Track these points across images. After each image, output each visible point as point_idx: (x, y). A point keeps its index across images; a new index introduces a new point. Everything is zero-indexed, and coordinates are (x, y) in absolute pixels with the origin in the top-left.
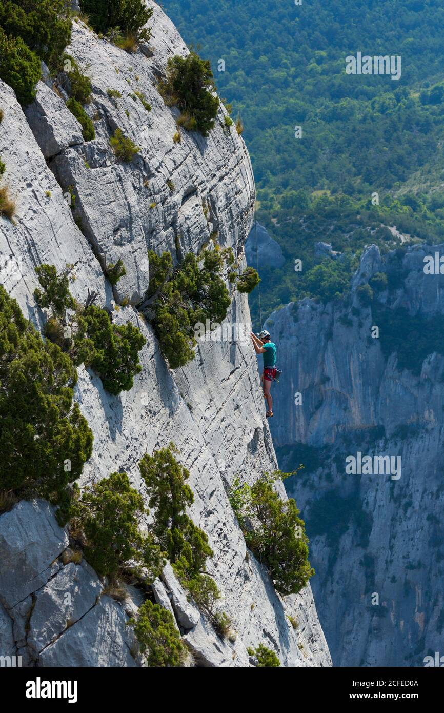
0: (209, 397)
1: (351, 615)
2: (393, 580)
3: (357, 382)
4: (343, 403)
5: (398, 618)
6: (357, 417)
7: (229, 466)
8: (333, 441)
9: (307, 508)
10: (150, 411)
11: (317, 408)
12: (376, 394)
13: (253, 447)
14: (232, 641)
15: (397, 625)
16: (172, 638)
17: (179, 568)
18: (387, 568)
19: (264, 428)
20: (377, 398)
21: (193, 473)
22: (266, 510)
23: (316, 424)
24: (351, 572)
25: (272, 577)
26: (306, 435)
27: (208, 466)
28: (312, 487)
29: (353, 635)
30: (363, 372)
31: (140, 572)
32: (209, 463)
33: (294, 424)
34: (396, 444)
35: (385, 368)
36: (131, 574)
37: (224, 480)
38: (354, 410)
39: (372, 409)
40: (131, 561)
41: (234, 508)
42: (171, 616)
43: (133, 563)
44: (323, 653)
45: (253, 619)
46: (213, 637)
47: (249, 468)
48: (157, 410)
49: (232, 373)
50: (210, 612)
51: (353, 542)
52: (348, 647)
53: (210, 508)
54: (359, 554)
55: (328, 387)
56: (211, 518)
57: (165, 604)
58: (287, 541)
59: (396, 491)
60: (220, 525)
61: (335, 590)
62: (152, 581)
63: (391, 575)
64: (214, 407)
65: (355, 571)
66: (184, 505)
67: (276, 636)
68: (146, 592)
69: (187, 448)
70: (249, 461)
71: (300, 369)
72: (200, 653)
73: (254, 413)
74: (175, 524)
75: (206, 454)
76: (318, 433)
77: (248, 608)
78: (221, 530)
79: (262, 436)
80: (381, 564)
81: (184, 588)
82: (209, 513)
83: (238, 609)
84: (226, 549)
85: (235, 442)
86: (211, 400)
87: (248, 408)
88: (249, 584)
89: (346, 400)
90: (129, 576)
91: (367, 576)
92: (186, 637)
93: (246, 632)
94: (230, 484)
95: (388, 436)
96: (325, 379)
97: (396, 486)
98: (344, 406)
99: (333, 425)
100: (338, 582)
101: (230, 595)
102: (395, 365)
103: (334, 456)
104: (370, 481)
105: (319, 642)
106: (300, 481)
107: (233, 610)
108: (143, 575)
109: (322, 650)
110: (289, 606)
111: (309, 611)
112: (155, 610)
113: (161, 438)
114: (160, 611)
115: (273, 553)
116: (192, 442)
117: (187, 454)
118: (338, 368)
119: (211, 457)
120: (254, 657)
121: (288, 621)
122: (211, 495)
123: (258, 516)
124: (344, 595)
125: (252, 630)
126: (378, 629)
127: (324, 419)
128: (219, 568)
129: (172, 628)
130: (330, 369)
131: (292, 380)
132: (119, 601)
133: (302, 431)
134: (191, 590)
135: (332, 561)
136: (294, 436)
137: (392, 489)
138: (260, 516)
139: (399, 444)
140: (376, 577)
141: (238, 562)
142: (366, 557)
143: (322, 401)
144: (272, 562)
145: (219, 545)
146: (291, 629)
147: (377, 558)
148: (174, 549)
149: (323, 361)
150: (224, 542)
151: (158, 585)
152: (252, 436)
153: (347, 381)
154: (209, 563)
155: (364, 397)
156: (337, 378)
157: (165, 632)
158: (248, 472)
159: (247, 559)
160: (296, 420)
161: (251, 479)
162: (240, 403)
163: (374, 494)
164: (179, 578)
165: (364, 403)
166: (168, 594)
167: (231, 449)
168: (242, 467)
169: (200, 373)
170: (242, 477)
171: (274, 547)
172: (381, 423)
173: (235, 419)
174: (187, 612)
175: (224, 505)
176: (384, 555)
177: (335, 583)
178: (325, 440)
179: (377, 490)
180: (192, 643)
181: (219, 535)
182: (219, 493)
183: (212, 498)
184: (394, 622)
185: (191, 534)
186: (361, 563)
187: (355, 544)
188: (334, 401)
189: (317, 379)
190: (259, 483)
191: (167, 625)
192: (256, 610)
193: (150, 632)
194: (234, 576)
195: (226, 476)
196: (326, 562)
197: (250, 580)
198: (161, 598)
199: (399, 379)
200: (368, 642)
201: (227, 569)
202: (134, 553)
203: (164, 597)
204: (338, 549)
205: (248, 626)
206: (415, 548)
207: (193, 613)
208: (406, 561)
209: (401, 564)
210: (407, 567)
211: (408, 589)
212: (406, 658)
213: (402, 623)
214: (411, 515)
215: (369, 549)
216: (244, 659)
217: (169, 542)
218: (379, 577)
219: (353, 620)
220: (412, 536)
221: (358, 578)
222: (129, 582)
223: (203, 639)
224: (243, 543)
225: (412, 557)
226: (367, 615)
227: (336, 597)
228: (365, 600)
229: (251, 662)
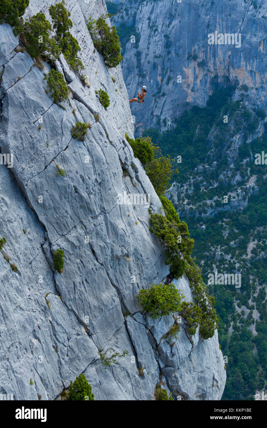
1: (130, 77)
2: (149, 62)
5: (150, 79)
7: (87, 11)
14: (89, 87)
15: (150, 82)
16: (64, 86)
17: (66, 55)
18: (146, 57)
21: (72, 14)
22: (102, 31)
24: (131, 58)
25: (105, 60)
27: (78, 11)
29: (131, 86)
31: (50, 56)
32: (78, 9)
34: (151, 3)
36: (45, 58)
37: (85, 17)
40: (46, 52)
41: (89, 29)
42: (62, 76)
43: (47, 53)
44: (125, 93)
45: (97, 78)
46: (80, 85)
47: (95, 12)
50: (79, 75)
53: (79, 30)
54: (134, 51)
56: (79, 34)
57: (60, 71)
58: (111, 44)
59: (151, 24)
60: (83, 37)
62: (55, 61)
63: (148, 61)
65: (132, 58)
66: (68, 28)
67: (106, 85)
68: (53, 66)
69: (69, 3)
70: (95, 9)
72: (75, 92)
74: (65, 36)
75: (77, 6)
77: (95, 73)
78: (83, 39)
80: (143, 56)
81: (68, 64)
82: (79, 31)
83: (90, 73)
84: (85, 47)
88: (95, 63)
91: (137, 61)
92: (69, 85)
93: (93, 84)
94: (87, 19)
97: (151, 22)
100: (125, 63)
101: (87, 67)
103: (124, 8)
104: (140, 19)
105: (123, 88)
107: (88, 74)
108: (51, 58)
109: (124, 92)
110: (111, 73)
111: (120, 75)
112: (55, 73)
114: (58, 74)
115: (105, 49)
116: (71, 0)
117: (69, 6)
119: (79, 7)
120: (98, 94)
121: (111, 79)
122: (79, 23)
123: (99, 33)
124: (127, 69)
125: (96, 83)
126: (142, 83)
128: (82, 56)
129: (63, 81)
132: (41, 69)
134: (71, 65)
137: (149, 23)
139: (153, 4)
140: (141, 61)
141: (91, 53)
142: (137, 52)
144: (105, 53)
145: (83, 45)
146: (112, 83)
147: (142, 53)
148: (64, 48)
150: (85, 44)
151: (57, 63)
154: (78, 54)
157: (60, 83)
158: (95, 14)
159: (94, 52)
161: (96, 17)
163: (141, 25)
164: (66, 59)
166: (62, 67)
168: (92, 12)
170: (92, 16)
171: (105, 47)
174: (70, 75)
175: (85, 28)
176: (145, 52)
177: (124, 63)
179: (143, 23)
180: (72, 88)
181: (82, 41)
182: (82, 23)
183: (80, 25)
184: (148, 81)
185: (71, 40)
186: (135, 55)
187: (133, 46)
190: (100, 19)
191: (61, 80)
192: (98, 74)
193: (54, 83)
194: (89, 59)
195: (85, 15)
197: (95, 61)
198: (59, 68)
201: (86, 56)
202: (46, 48)
203: (60, 68)
204: (125, 48)
205: (95, 81)
206: (158, 49)
207: (72, 74)
208: (154, 54)
209: (152, 56)
210: (155, 57)
211: (155, 66)
212: (153, 96)
213: (152, 81)
214: (157, 34)
215: (139, 49)
216: (94, 95)
217: (62, 44)
218: (142, 61)
219: (131, 80)
220: (157, 44)
221: (134, 61)
222: (45, 61)
223: (76, 86)
224: (93, 45)
225: (157, 52)
226: (137, 77)
227: (124, 69)
228: (136, 71)
229: (97, 96)
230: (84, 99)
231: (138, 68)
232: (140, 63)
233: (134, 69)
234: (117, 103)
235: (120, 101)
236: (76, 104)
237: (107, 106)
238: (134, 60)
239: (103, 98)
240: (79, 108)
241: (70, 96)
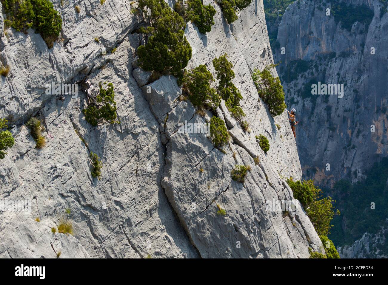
0: (244, 35)
1: (321, 130)
2: (339, 116)
3: (324, 34)
4: (318, 42)
5: (340, 132)
6: (324, 48)
7: (252, 63)
8: (314, 58)
10: (219, 41)
11: (308, 45)
12: (333, 38)
13: (263, 55)
14: (249, 133)
15: (340, 135)
16: (224, 131)
17: (228, 103)
18: (336, 111)
19: (268, 48)
20: (333, 41)
21: (237, 66)
22: (267, 82)
23: (307, 51)
24: (321, 113)
25: (270, 108)
26: (303, 56)
27: (243, 63)
28: (305, 78)
29: (322, 139)
30: (327, 30)
31: (211, 105)
32: (244, 62)
34: (340, 60)
35: (336, 28)
36: (207, 106)
37: (250, 69)
38: (323, 46)
39: (331, 45)
40: (207, 100)
41: (254, 80)
42: (223, 122)
43: (208, 101)
44: (292, 140)
45: (261, 125)
46: (241, 131)
47: (261, 65)
48: (221, 41)
49: (254, 26)
50: (240, 121)
51: (322, 100)
52: (320, 144)
53: (243, 80)
54: (324, 105)
55: (312, 36)
56: (244, 84)
57: (221, 118)
58: (275, 94)
59: (340, 80)
60: (248, 87)
61: (314, 120)
62: (216, 108)
63: (337, 114)
64: (246, 40)
65: (323, 113)
66: (231, 78)
67: (270, 132)
68: (214, 113)
69: (234, 56)
70: (261, 62)
71: (300, 29)
72: (236, 137)
73: (264, 42)
74: (227, 86)
75: (242, 59)
76: (308, 55)
77: (259, 121)
78: (248, 89)
79: (267, 52)
80: (333, 110)
81: (230, 111)
82: (243, 82)
83: (254, 121)
84: (250, 97)
85: (255, 54)
86: (245, 37)
87: (261, 40)
88: (259, 111)
89: (320, 41)
90: (206, 106)
91: (328, 115)
92: (230, 131)
93: (257, 130)
94: (253, 71)
95: (337, 56)
96: (311, 33)
97: (340, 77)
98: (319, 44)
99: (314, 52)
100: (315, 117)
101: (251, 115)
102: (340, 27)
103: (314, 65)
104: (329, 75)
105: (290, 135)
106: (300, 75)
107: (252, 121)
108: (212, 106)
110: (277, 121)
111: (286, 123)
112: (218, 120)
113: (223, 52)
114: (219, 120)
115: (270, 99)
116: (236, 53)
117: (234, 58)
118: (316, 28)
119: (244, 60)
120: (258, 139)
121: (276, 126)
122: (244, 75)
123: (264, 84)
124: (318, 122)
125: (260, 129)
126: (332, 136)
127: (310, 49)
128: (246, 104)
129: (224, 127)
130: (313, 29)
131: (297, 33)
132: (203, 116)
133: (301, 54)
134: (232, 112)
135: (313, 109)
136: (298, 57)
137: (338, 78)
138: (265, 84)
139: (342, 60)
140: (331, 115)
141: (255, 102)
142: (327, 107)
143: (310, 42)
144: (269, 102)
145: (247, 95)
146: (277, 130)
147: (332, 107)
148: (226, 96)
149: (310, 25)
150: (249, 94)
151: (219, 110)
152: (262, 51)
153: (320, 34)
154: (241, 102)
155: (327, 40)
156: (316, 32)
157: (221, 129)
158: (260, 66)
159: (259, 101)
160: (299, 50)
161: (261, 69)
162: (258, 38)
163: (331, 81)
164: (228, 107)
165: (327, 43)
166: (223, 114)
167: (253, 57)
168: (258, 64)
169: (241, 26)
170: (258, 68)
171: (270, 97)
172: (334, 51)
173: (255, 44)
174: (231, 121)
175: (250, 79)
176: (334, 106)
177: (314, 117)
178: (311, 58)
179: (332, 79)
180: (233, 133)
181: (247, 91)
182: (247, 74)
183: (245, 76)
184: (338, 134)
185: (234, 90)
186: (325, 109)
187: (323, 101)
188: (315, 42)
189: (307, 33)
190: (265, 71)
191: (222, 126)
192: (262, 122)
193: (215, 129)
194: (253, 108)
195: (251, 68)
196: (310, 109)
197: (260, 110)
198: (220, 115)
199: (342, 32)
200: (328, 141)
201: (250, 105)
202: (208, 97)
203: (221, 115)
204: (315, 103)
205: (258, 128)
206: (348, 103)
207: (233, 121)
208: (344, 108)
209: (342, 110)
210: (344, 111)
211: (345, 120)
212: (344, 149)
213: (342, 134)
214: (346, 89)
215: (329, 103)
216: (254, 140)
217: (224, 93)
218: (333, 115)
219: (322, 133)
220: (346, 98)
221: (324, 116)
222: (207, 109)
223: (237, 132)
224: (257, 94)
225: (346, 106)
226: (327, 131)
227: (315, 123)
228: (327, 124)
229: (257, 141)
230: (245, 144)
231: (329, 122)
232: (330, 117)
233: (325, 122)
234: (282, 148)
235: (285, 146)
236: (237, 149)
237: (267, 151)
238: (324, 114)
239: (263, 143)
240: (240, 152)
241: (231, 140)
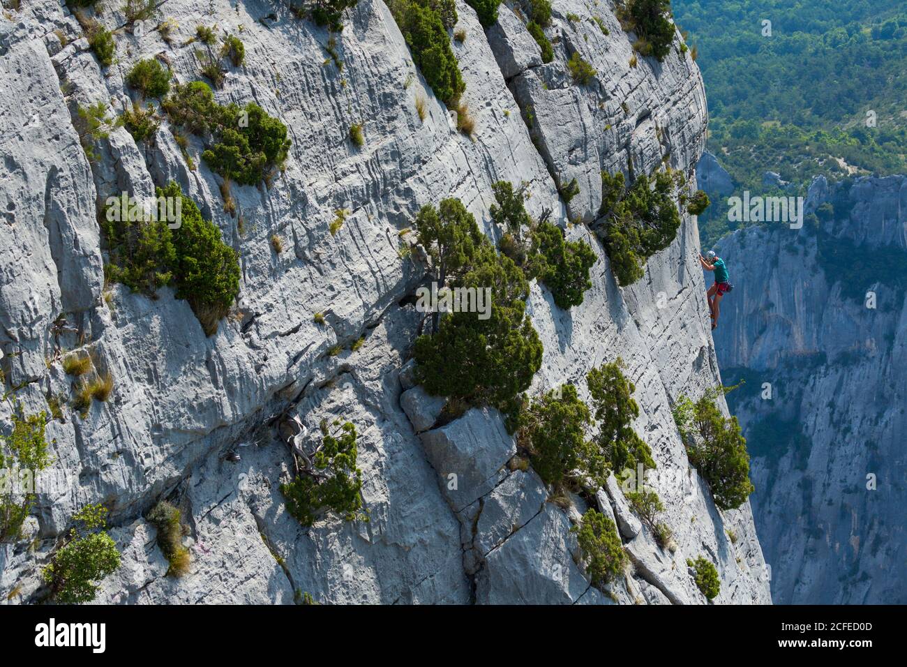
0: (656, 315)
1: (788, 535)
2: (830, 503)
3: (801, 309)
4: (786, 329)
5: (833, 540)
6: (800, 343)
7: (674, 383)
8: (775, 365)
9: (748, 430)
10: (599, 327)
11: (761, 333)
12: (819, 320)
13: (698, 365)
14: (672, 552)
15: (833, 547)
16: (614, 547)
18: (824, 492)
19: (710, 347)
20: (820, 325)
21: (639, 388)
22: (709, 427)
23: (759, 349)
24: (789, 494)
25: (712, 493)
26: (748, 360)
27: (654, 382)
28: (753, 410)
29: (789, 555)
30: (807, 300)
31: (585, 481)
32: (655, 378)
33: (738, 347)
34: (837, 371)
35: (828, 297)
37: (669, 395)
38: (796, 336)
39: (815, 335)
40: (576, 470)
41: (678, 423)
42: (613, 525)
43: (578, 472)
44: (760, 568)
45: (693, 532)
46: (653, 547)
47: (693, 386)
48: (605, 326)
49: (680, 292)
50: (651, 523)
51: (791, 463)
52: (784, 567)
53: (654, 423)
54: (797, 477)
55: (772, 313)
56: (655, 432)
57: (608, 513)
58: (728, 457)
59: (836, 417)
60: (663, 440)
61: (773, 510)
62: (596, 490)
63: (827, 498)
64: (661, 325)
65: (793, 493)
66: (629, 419)
67: (714, 549)
68: (591, 502)
69: (634, 363)
70: (694, 379)
71: (745, 295)
72: (640, 562)
73: (700, 332)
74: (620, 436)
75: (652, 371)
76: (760, 357)
77: (689, 521)
78: (665, 444)
79: (707, 355)
80: (818, 487)
81: (627, 498)
82: (654, 427)
83: (679, 521)
84: (669, 463)
85: (681, 360)
86: (658, 318)
87: (694, 327)
89: (790, 326)
90: (574, 484)
91: (804, 499)
92: (627, 546)
93: (685, 544)
94: (675, 400)
95: (829, 362)
96: (770, 305)
97: (836, 411)
98: (786, 332)
99: (776, 350)
100: (776, 503)
101: (672, 508)
102: (839, 292)
103: (775, 380)
104: (811, 405)
105: (756, 557)
106: (742, 404)
107: (673, 522)
108: (587, 484)
109: (759, 565)
110: (728, 521)
111: (748, 527)
112: (599, 518)
113: (608, 353)
114: (603, 519)
115: (714, 468)
116: (639, 358)
117: (633, 370)
118: (782, 295)
119: (657, 373)
120: (693, 568)
121: (727, 535)
122: (656, 410)
123: (701, 432)
124: (781, 516)
125: (692, 542)
126: (814, 550)
127: (766, 344)
129: (614, 536)
130: (775, 296)
131: (737, 305)
132: (564, 509)
133: (746, 355)
134: (634, 500)
135: (771, 483)
136: (738, 360)
137: (832, 414)
138: (703, 432)
139: (840, 371)
140: (814, 499)
142: (804, 479)
143: (766, 326)
144: (713, 477)
145: (662, 459)
146: (730, 543)
147: (815, 481)
148: (618, 460)
149: (768, 287)
150: (668, 456)
151: (602, 495)
152: (697, 354)
153: (791, 308)
155: (807, 323)
156: (781, 305)
157: (607, 540)
158: (692, 389)
160: (740, 344)
161: (696, 395)
162: (687, 322)
163: (814, 418)
165: (807, 329)
166: (611, 504)
167: (676, 366)
168: (687, 384)
169: (649, 292)
170: (686, 394)
171: (715, 463)
172: (823, 349)
173: (681, 336)
174: (629, 522)
175: (668, 420)
176: (821, 479)
177: (773, 504)
178: (767, 364)
179: (817, 415)
180: (633, 552)
181: (662, 449)
182: (663, 408)
183: (657, 413)
184: (829, 544)
185: (635, 446)
186: (799, 485)
187: (794, 466)
188: (778, 327)
189: (761, 305)
190: (703, 401)
191: (610, 533)
192: (696, 523)
193: (593, 539)
195: (670, 392)
196: (765, 483)
198: (604, 507)
199: (842, 307)
200: (804, 562)
202: (579, 463)
203: (607, 506)
204: (776, 471)
205: (688, 538)
206: (853, 472)
207: (634, 523)
208: (843, 484)
209: (838, 488)
210: (844, 491)
211: (844, 514)
212: (840, 580)
213: (837, 545)
214: (850, 440)
215: (807, 473)
216: (684, 570)
217: (613, 454)
218: (816, 500)
219: (790, 541)
220: (849, 461)
221: (796, 501)
222: (574, 491)
223: (643, 549)
224: (686, 458)
225: (849, 481)
226: (803, 537)
227: (774, 517)
228: (802, 521)
229: (690, 572)
230: (662, 577)
231: (806, 516)
232: (810, 505)
233: (797, 518)
234: (741, 589)
235: (747, 584)
236: (643, 590)
237: (714, 596)
238: (796, 496)
239: (705, 577)
240: (649, 598)
241: (629, 569)
